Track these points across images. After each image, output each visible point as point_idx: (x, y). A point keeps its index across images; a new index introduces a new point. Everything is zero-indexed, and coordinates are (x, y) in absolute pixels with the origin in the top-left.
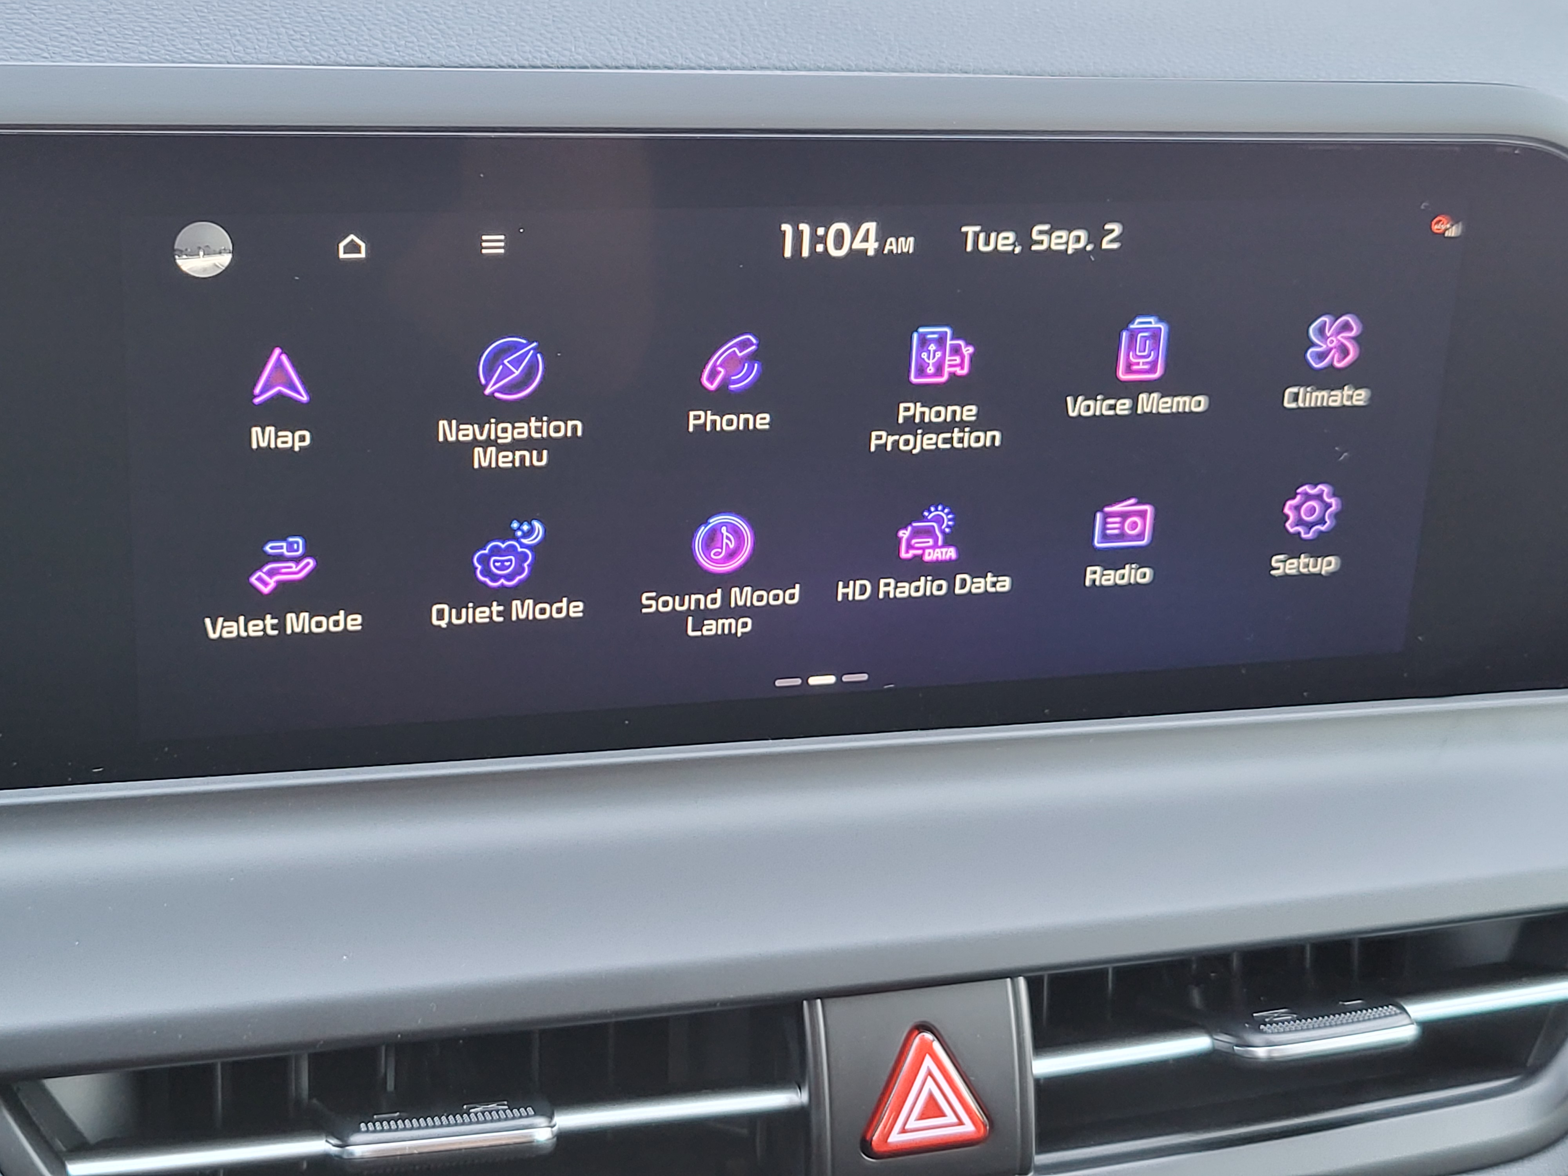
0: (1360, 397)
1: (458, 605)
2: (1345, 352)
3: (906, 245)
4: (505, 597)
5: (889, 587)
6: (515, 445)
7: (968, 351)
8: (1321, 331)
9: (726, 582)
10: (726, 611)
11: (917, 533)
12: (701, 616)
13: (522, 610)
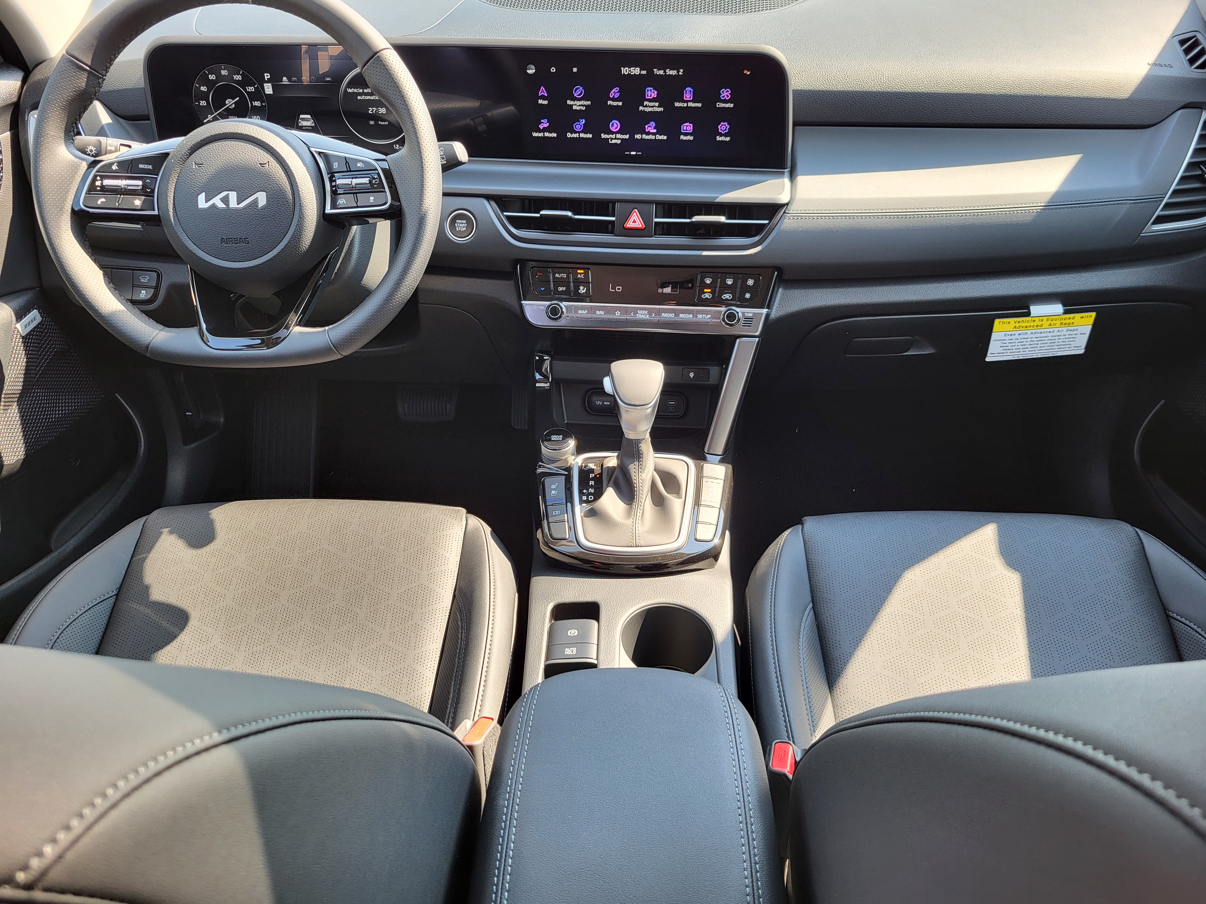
0: (732, 105)
1: (572, 133)
2: (728, 96)
3: (644, 72)
4: (579, 132)
5: (645, 137)
6: (580, 105)
7: (656, 92)
8: (723, 92)
9: (616, 133)
10: (616, 138)
11: (649, 126)
12: (612, 139)
13: (582, 135)
